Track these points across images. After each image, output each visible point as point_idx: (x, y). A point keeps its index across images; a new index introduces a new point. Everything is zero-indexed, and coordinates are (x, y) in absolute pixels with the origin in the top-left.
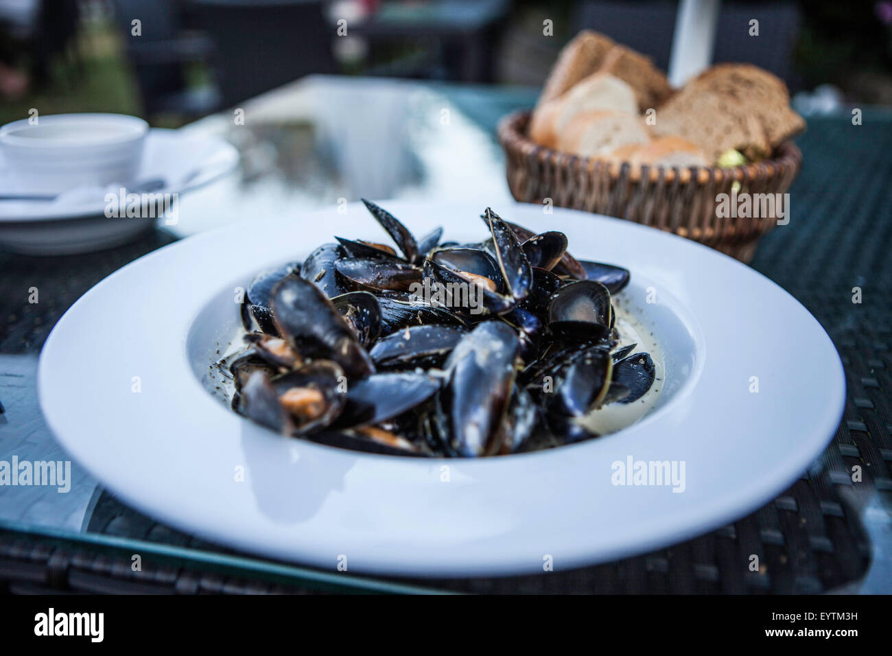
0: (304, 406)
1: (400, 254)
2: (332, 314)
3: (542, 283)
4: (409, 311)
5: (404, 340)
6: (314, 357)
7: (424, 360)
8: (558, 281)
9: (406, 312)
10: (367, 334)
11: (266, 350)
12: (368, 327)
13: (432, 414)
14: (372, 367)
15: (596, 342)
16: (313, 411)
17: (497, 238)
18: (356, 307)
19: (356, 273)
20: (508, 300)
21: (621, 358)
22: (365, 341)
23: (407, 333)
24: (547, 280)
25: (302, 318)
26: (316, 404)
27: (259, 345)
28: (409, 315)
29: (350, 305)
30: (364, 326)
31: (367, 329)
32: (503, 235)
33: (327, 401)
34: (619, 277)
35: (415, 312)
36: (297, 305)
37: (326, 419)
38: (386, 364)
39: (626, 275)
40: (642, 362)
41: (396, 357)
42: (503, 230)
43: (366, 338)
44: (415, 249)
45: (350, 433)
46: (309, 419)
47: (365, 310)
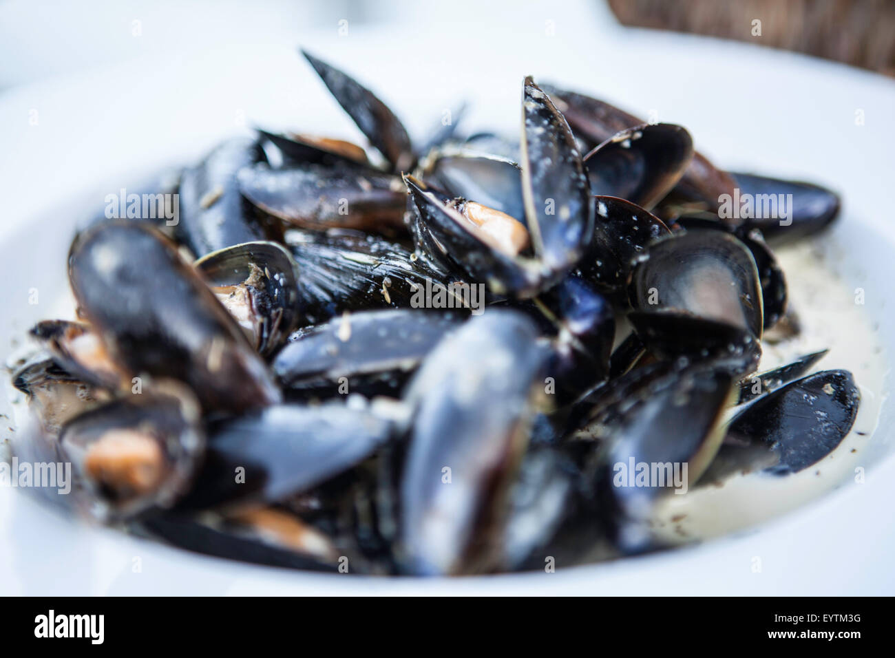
0: (126, 470)
1: (375, 158)
2: (193, 292)
3: (627, 230)
4: (369, 276)
5: (337, 340)
6: (156, 373)
7: (371, 381)
8: (656, 226)
9: (364, 279)
10: (276, 324)
11: (69, 356)
12: (281, 309)
13: (372, 489)
14: (273, 393)
15: (714, 354)
16: (143, 478)
17: (529, 143)
18: (263, 269)
19: (277, 199)
20: (534, 270)
21: (789, 378)
22: (271, 337)
23: (344, 326)
24: (636, 223)
25: (132, 301)
26: (147, 465)
27: (58, 346)
28: (367, 285)
29: (253, 265)
30: (275, 307)
31: (277, 314)
32: (543, 138)
33: (168, 458)
34: (817, 207)
35: (379, 279)
36: (123, 275)
37: (165, 496)
38: (301, 385)
39: (833, 203)
40: (829, 389)
41: (321, 373)
42: (544, 127)
43: (273, 332)
44: (406, 145)
45: (210, 521)
46: (134, 492)
47: (276, 277)
